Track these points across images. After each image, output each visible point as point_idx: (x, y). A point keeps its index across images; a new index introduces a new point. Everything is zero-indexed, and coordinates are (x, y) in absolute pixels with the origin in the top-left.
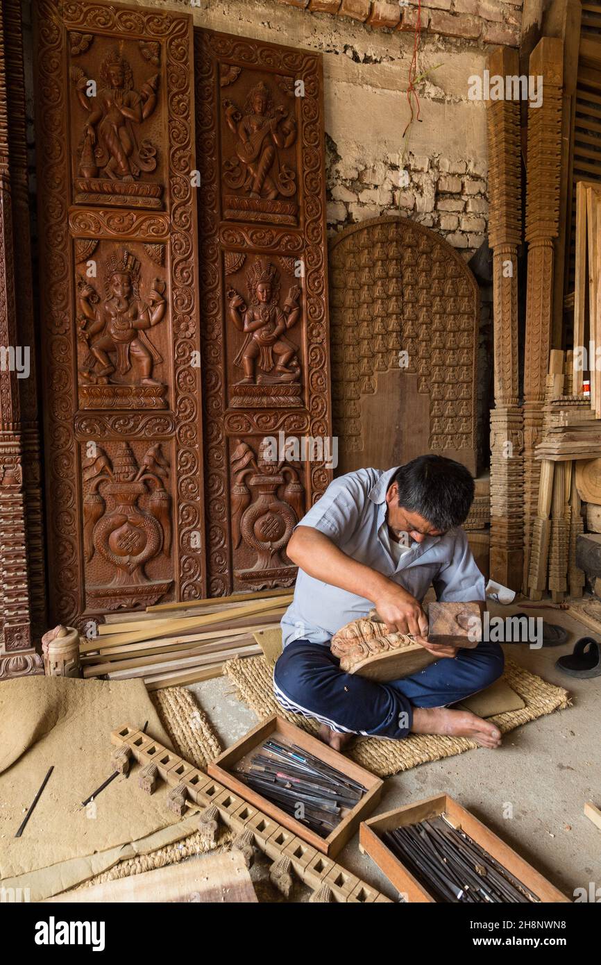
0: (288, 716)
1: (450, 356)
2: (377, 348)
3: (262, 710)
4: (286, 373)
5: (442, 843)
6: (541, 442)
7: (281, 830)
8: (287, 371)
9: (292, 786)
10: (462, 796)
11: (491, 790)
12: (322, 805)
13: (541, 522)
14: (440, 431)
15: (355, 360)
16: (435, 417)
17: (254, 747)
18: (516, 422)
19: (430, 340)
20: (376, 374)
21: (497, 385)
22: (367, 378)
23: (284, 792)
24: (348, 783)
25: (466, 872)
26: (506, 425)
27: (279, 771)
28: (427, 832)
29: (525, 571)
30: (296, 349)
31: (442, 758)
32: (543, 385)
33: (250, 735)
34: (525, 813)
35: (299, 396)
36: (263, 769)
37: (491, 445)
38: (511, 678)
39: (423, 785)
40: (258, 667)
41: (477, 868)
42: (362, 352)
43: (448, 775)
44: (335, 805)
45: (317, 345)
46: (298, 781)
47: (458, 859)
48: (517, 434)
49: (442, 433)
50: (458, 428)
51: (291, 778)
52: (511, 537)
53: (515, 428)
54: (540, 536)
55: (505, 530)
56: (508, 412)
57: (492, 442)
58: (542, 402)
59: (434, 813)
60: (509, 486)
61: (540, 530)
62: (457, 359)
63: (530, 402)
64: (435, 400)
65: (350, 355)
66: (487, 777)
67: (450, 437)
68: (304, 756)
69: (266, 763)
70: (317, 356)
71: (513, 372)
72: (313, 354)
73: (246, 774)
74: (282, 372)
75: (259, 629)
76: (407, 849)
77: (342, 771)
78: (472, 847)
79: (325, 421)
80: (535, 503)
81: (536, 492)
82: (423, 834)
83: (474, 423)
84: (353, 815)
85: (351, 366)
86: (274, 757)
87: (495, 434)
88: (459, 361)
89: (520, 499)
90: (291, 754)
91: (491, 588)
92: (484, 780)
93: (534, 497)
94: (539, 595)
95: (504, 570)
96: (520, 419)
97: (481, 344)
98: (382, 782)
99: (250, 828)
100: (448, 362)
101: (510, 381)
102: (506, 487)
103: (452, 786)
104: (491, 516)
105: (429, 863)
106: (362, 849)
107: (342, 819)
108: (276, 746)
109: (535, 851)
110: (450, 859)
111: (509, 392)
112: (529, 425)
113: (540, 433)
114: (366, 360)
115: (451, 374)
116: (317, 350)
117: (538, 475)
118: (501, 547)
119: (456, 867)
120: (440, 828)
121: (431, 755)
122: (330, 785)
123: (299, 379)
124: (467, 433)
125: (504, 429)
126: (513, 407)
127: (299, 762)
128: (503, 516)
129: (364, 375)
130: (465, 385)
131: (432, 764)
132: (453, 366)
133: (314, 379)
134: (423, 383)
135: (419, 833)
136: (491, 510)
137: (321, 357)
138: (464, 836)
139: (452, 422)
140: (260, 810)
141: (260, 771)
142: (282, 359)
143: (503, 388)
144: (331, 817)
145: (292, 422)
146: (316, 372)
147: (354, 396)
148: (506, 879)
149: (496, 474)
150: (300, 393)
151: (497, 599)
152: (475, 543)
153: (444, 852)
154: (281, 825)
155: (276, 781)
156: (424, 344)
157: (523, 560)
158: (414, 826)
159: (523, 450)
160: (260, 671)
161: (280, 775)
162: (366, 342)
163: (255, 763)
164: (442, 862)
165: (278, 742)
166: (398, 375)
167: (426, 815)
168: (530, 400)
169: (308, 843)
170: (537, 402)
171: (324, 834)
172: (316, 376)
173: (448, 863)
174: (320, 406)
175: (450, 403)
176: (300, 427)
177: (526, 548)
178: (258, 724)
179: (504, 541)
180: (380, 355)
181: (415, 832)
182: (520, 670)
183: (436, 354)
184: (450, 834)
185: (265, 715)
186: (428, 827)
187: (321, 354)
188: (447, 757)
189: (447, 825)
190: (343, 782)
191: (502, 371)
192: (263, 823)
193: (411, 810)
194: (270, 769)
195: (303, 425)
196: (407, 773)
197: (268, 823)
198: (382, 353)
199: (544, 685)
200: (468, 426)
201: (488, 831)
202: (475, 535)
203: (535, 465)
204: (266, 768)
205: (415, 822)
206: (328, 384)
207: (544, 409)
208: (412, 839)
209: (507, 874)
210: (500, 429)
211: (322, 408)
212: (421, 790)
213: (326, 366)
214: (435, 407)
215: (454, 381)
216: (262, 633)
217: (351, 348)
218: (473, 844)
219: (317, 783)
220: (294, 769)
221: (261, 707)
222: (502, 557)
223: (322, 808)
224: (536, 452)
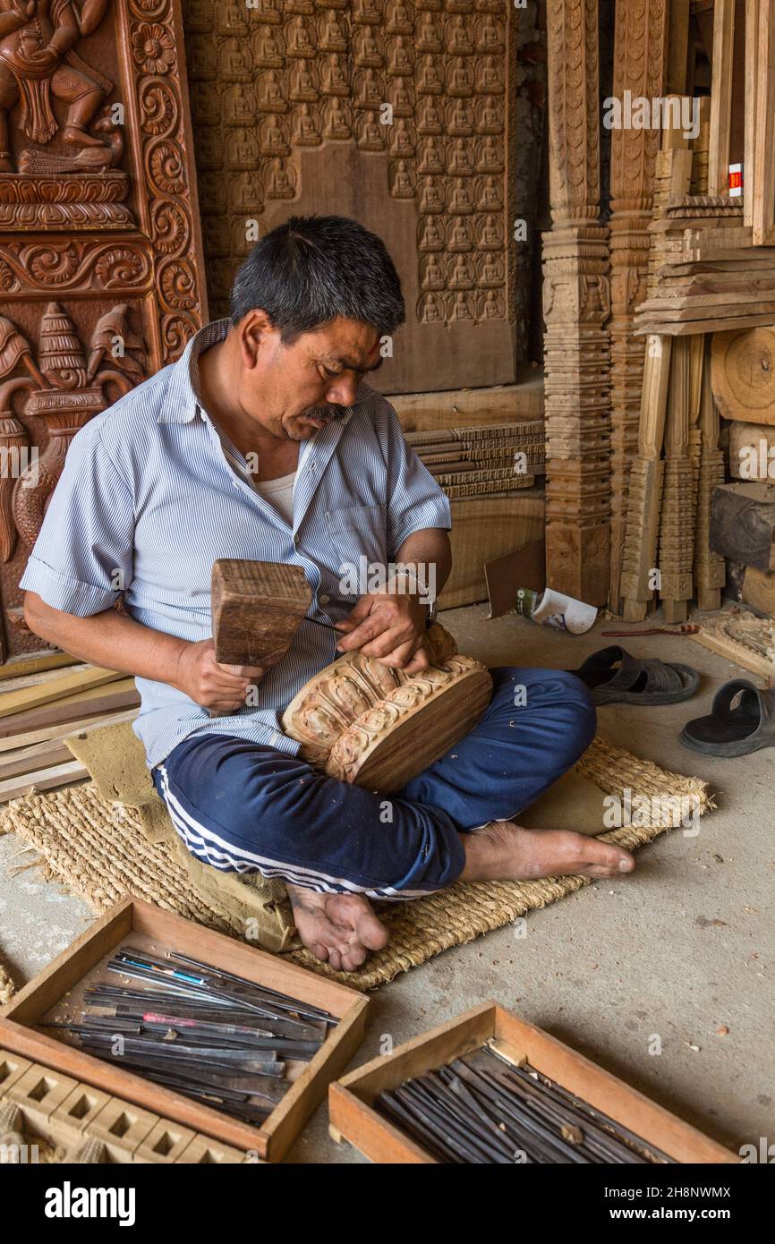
0: (157, 898)
1: (457, 112)
2: (295, 90)
3: (99, 893)
4: (88, 146)
5: (494, 1095)
6: (644, 300)
7: (163, 1127)
8: (90, 141)
9: (180, 1035)
10: (523, 1003)
11: (578, 983)
12: (244, 1062)
13: (645, 464)
14: (439, 283)
15: (247, 118)
16: (427, 252)
17: (89, 970)
18: (594, 258)
19: (413, 74)
20: (297, 153)
21: (556, 177)
22: (277, 162)
23: (162, 1051)
24: (296, 1011)
25: (546, 1142)
26: (575, 266)
27: (148, 1010)
28: (466, 1083)
29: (614, 567)
30: (109, 89)
31: (479, 936)
32: (649, 175)
33: (77, 948)
34: (643, 1015)
35: (124, 202)
36: (113, 1012)
37: (545, 311)
38: (598, 770)
39: (446, 994)
40: (80, 807)
41: (565, 1132)
42: (264, 100)
43: (492, 967)
44: (274, 1058)
45: (158, 79)
46: (190, 1023)
47: (526, 1122)
48: (596, 284)
49: (445, 288)
50: (478, 276)
51: (175, 1021)
52: (587, 498)
53: (594, 267)
54: (643, 493)
55: (575, 487)
56: (579, 236)
57: (546, 302)
58: (647, 213)
59: (474, 1042)
60: (582, 395)
61: (644, 480)
62: (470, 120)
63: (623, 214)
64: (427, 213)
65: (234, 103)
66: (568, 960)
67: (460, 295)
68: (198, 972)
69: (116, 999)
70: (158, 105)
71: (589, 149)
72: (149, 100)
73: (77, 1029)
74: (78, 145)
75: (77, 729)
76: (425, 1119)
77: (282, 989)
78: (552, 1094)
79: (190, 264)
80: (633, 427)
81: (634, 405)
82: (455, 1086)
83: (511, 263)
84: (313, 1072)
85: (241, 133)
86: (135, 985)
87: (553, 287)
88: (475, 123)
89: (605, 421)
90: (170, 973)
91: (550, 605)
92: (563, 967)
93: (632, 414)
94: (642, 609)
95: (573, 566)
96: (602, 251)
97: (519, 89)
98: (367, 999)
99: (95, 1134)
100: (452, 126)
101: (583, 168)
102: (577, 398)
103: (503, 985)
104: (548, 461)
105: (473, 1138)
106: (335, 1134)
107: (291, 1084)
108: (137, 961)
109: (667, 1083)
110: (512, 1125)
111: (582, 191)
112: (621, 264)
113: (643, 281)
114: (272, 120)
115: (462, 154)
116: (159, 92)
117: (639, 370)
118: (567, 522)
119: (523, 1136)
120: (488, 1068)
121: (459, 934)
122: (259, 1022)
123: (121, 161)
124: (494, 288)
125: (570, 274)
126: (589, 226)
127: (188, 986)
128: (571, 458)
129: (271, 156)
130: (490, 180)
131: (461, 951)
132: (464, 136)
133: (157, 162)
134: (400, 174)
135: (446, 1084)
136: (548, 447)
137: (169, 109)
138: (535, 1075)
139: (464, 264)
140: (113, 1094)
141: (106, 1017)
142: (76, 114)
143: (570, 184)
144: (265, 1084)
145: (113, 266)
146: (159, 145)
147: (252, 205)
148: (620, 1141)
149: (556, 372)
150: (125, 196)
151: (564, 624)
152: (516, 517)
153: (499, 1114)
154: (162, 1116)
155: (144, 1031)
156: (399, 82)
157: (610, 545)
158: (436, 1073)
159: (610, 319)
160: (86, 814)
161: (150, 1018)
162: (270, 75)
163: (94, 1003)
164: (497, 1132)
165: (140, 952)
166: (345, 156)
167: (459, 1048)
168: (622, 209)
169: (224, 1142)
170: (637, 213)
171: (255, 1118)
172: (160, 155)
173: (509, 1132)
174: (175, 228)
175: (458, 220)
176: (131, 277)
177: (616, 520)
178: (91, 923)
179: (573, 509)
180: (304, 108)
181: (439, 1084)
182: (615, 753)
183: (426, 108)
184: (508, 1077)
185: (107, 902)
186: (464, 1071)
187: (168, 101)
188: (490, 931)
189: (500, 1061)
190: (285, 1011)
191: (566, 144)
192: (123, 1119)
193: (430, 1044)
194: (127, 1009)
195: (138, 274)
196: (412, 975)
197: (133, 1116)
198: (308, 102)
199: (663, 777)
200: (498, 271)
201: (582, 1060)
202: (514, 502)
203: (633, 348)
204: (119, 1008)
205: (438, 1065)
206: (186, 175)
207: (652, 227)
208: (436, 1098)
209: (620, 1132)
210: (563, 274)
211: (181, 233)
212: (443, 1002)
213: (182, 131)
214: (429, 229)
215: (466, 170)
216: (83, 737)
217: (237, 89)
218: (552, 1089)
219: (231, 1021)
220: (179, 1001)
221: (97, 886)
222: (571, 541)
223: (246, 1069)
224: (636, 320)
